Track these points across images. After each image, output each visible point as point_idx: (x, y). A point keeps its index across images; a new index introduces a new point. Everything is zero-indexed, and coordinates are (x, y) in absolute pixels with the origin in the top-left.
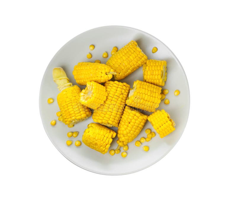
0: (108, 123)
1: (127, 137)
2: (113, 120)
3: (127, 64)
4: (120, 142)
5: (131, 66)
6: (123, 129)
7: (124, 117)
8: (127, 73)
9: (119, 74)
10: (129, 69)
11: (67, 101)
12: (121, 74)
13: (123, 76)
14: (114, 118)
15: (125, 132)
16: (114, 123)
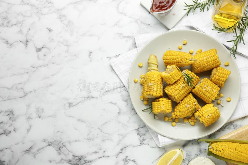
0: (174, 98)
1: (181, 114)
2: (179, 97)
3: (205, 63)
4: (174, 114)
5: (208, 66)
6: (181, 107)
7: (186, 100)
8: (203, 70)
9: (197, 68)
10: (206, 67)
11: (152, 80)
12: (198, 69)
13: (200, 71)
14: (180, 96)
15: (181, 110)
16: (178, 100)
